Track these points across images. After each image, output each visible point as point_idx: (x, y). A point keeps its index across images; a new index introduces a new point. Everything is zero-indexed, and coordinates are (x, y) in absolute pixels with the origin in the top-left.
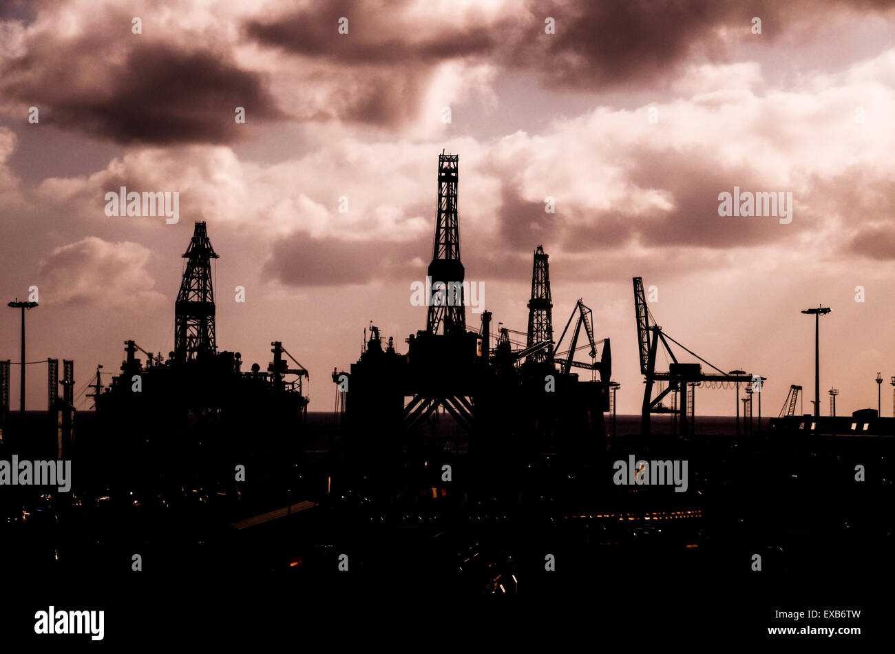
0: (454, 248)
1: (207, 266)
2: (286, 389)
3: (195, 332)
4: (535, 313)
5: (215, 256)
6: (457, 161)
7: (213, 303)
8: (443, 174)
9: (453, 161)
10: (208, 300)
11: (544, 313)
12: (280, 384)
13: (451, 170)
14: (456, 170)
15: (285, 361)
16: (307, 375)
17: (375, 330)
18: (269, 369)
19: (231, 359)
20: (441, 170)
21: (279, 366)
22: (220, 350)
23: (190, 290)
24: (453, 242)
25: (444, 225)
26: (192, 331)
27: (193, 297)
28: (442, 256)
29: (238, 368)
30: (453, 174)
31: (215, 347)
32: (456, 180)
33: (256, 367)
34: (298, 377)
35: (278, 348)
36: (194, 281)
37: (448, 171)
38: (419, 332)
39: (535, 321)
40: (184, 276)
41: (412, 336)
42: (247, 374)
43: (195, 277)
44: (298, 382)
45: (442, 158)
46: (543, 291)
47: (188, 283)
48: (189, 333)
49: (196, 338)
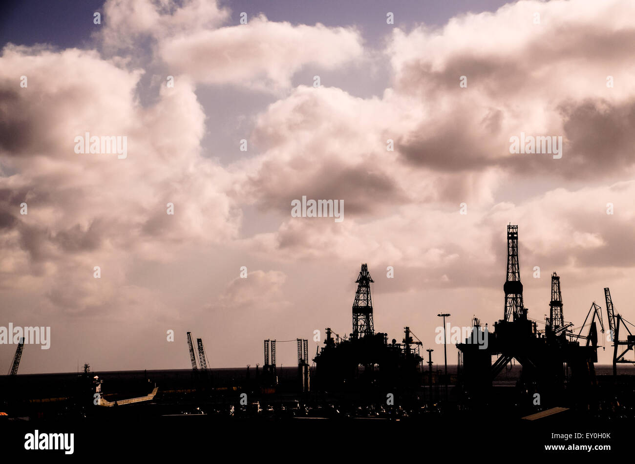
0: (517, 274)
1: (367, 286)
2: (411, 353)
3: (363, 323)
4: (554, 309)
5: (372, 281)
6: (517, 228)
7: (372, 307)
8: (510, 236)
9: (515, 228)
10: (369, 305)
11: (559, 308)
12: (408, 349)
13: (514, 233)
14: (517, 233)
15: (412, 337)
16: (422, 345)
17: (476, 319)
18: (403, 342)
19: (382, 337)
20: (509, 233)
21: (408, 340)
22: (376, 332)
23: (359, 300)
24: (517, 272)
25: (511, 263)
26: (361, 322)
27: (362, 304)
28: (511, 279)
29: (386, 342)
30: (515, 235)
31: (373, 330)
32: (517, 238)
33: (394, 341)
34: (417, 345)
35: (407, 331)
36: (361, 295)
37: (513, 234)
38: (500, 321)
39: (554, 313)
40: (357, 293)
41: (496, 323)
42: (390, 345)
43: (362, 293)
44: (417, 349)
45: (509, 227)
46: (558, 296)
47: (358, 297)
48: (359, 324)
49: (364, 326)
